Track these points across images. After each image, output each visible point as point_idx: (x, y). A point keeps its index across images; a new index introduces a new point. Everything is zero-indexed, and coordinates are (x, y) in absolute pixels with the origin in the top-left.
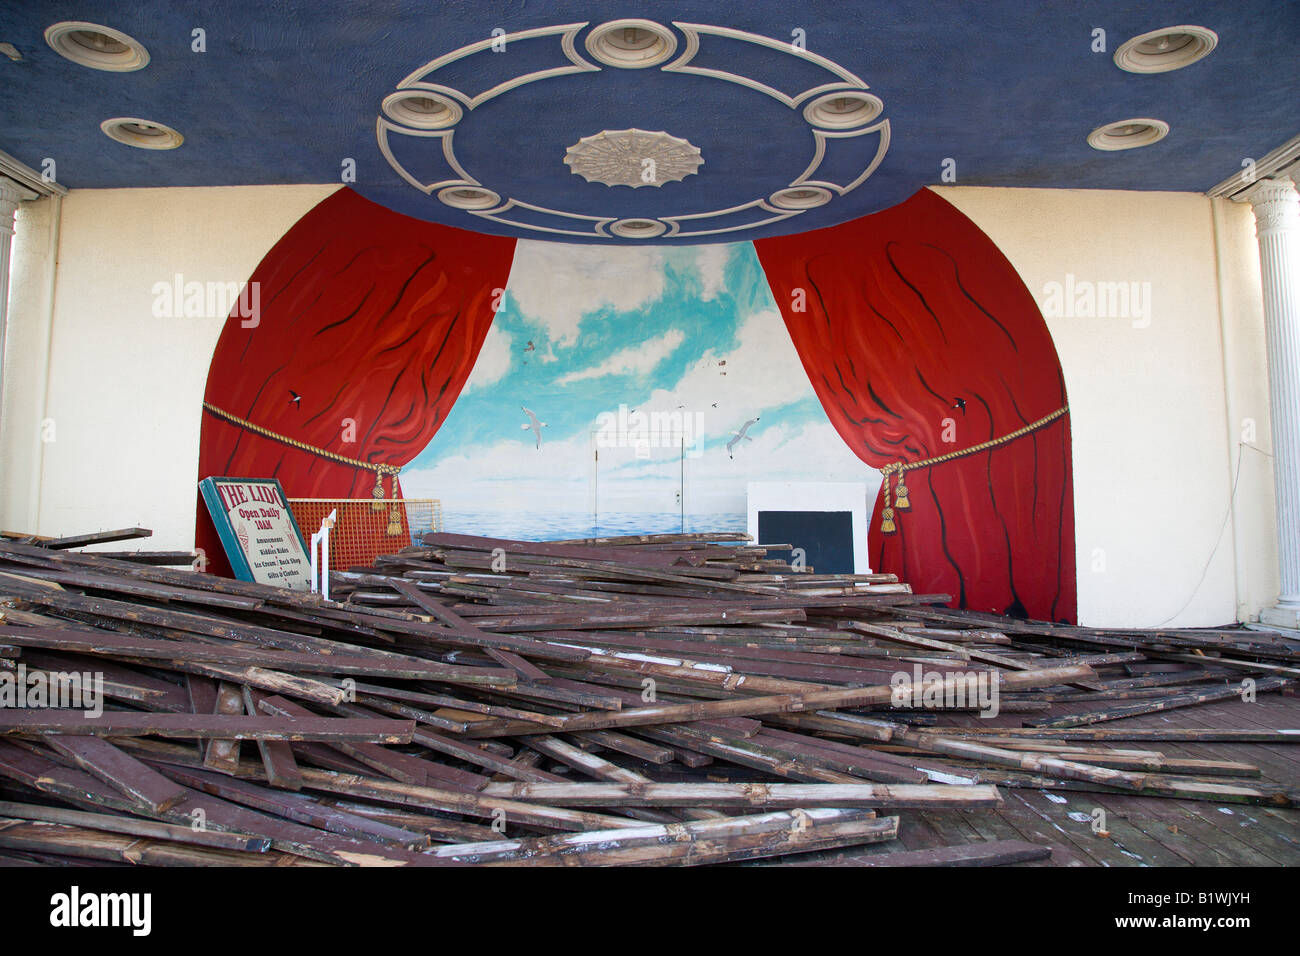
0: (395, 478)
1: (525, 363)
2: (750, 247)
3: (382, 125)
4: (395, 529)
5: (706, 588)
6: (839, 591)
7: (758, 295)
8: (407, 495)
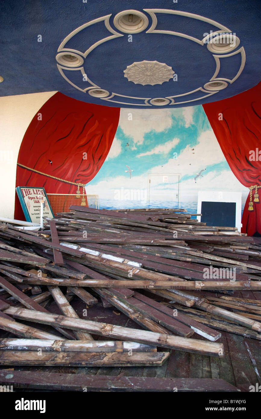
0: (84, 188)
1: (126, 150)
2: (201, 107)
4: (83, 204)
5: (156, 230)
6: (212, 233)
7: (205, 125)
8: (87, 194)
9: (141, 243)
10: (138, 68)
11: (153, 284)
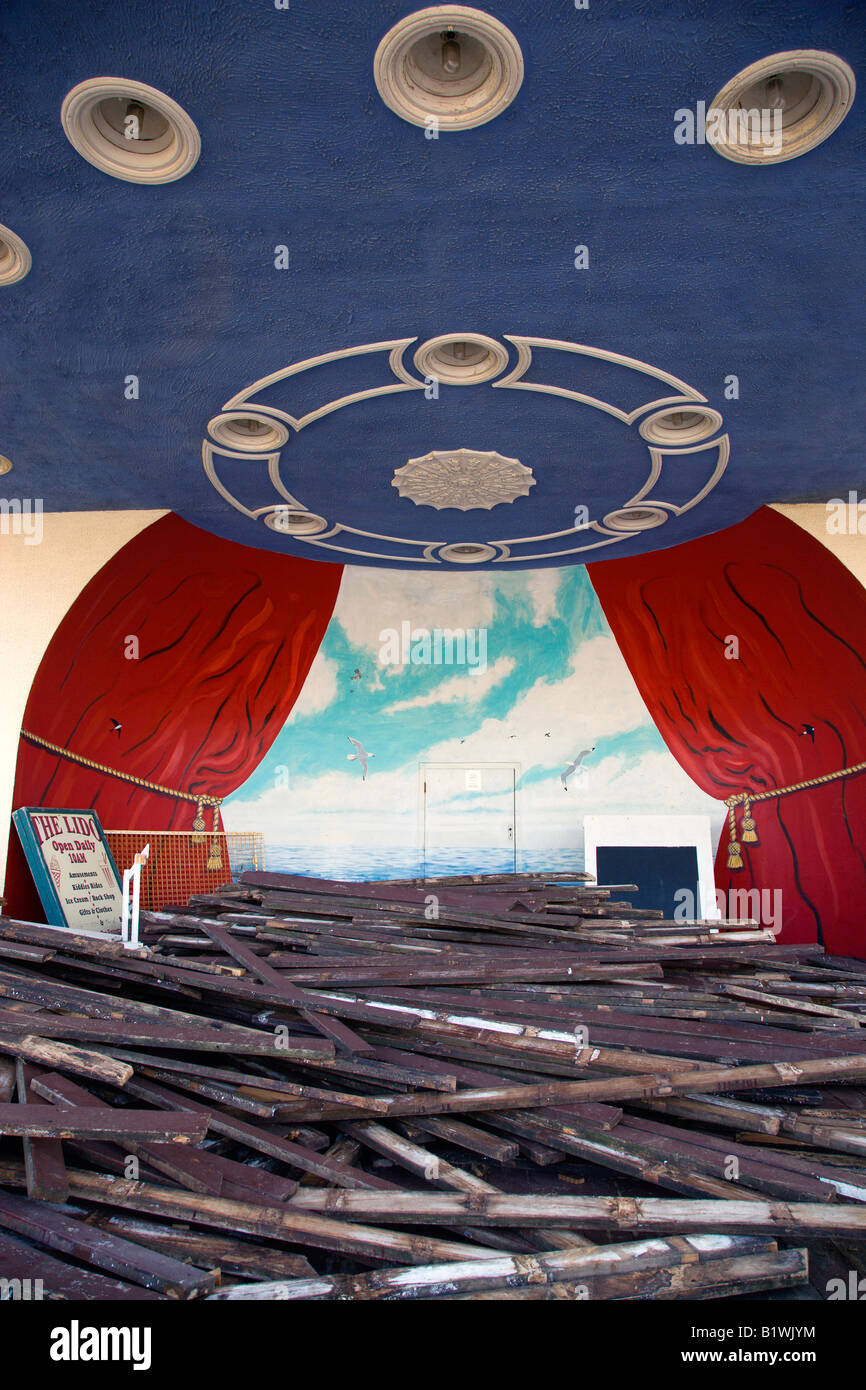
0: (216, 810)
1: (352, 691)
2: (582, 571)
3: (207, 449)
4: (214, 863)
5: (547, 937)
6: (694, 940)
7: (592, 620)
8: (228, 828)
9: (538, 976)
10: (440, 467)
11: (665, 1081)
